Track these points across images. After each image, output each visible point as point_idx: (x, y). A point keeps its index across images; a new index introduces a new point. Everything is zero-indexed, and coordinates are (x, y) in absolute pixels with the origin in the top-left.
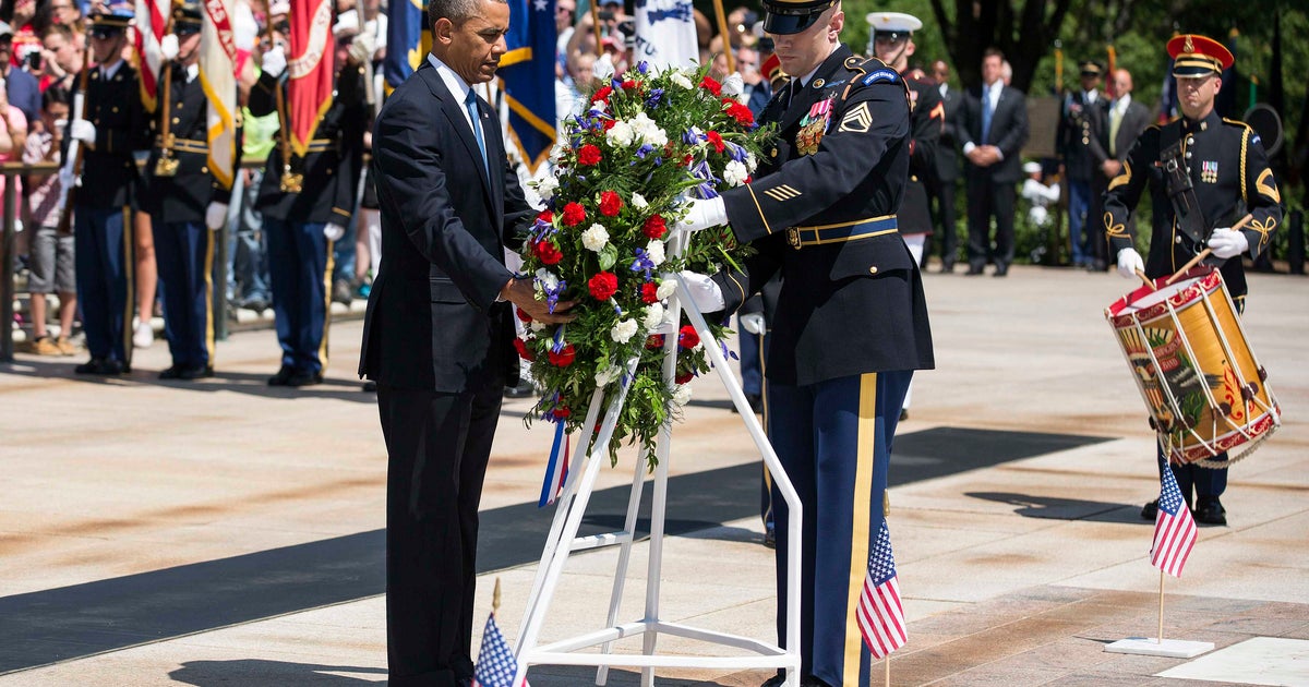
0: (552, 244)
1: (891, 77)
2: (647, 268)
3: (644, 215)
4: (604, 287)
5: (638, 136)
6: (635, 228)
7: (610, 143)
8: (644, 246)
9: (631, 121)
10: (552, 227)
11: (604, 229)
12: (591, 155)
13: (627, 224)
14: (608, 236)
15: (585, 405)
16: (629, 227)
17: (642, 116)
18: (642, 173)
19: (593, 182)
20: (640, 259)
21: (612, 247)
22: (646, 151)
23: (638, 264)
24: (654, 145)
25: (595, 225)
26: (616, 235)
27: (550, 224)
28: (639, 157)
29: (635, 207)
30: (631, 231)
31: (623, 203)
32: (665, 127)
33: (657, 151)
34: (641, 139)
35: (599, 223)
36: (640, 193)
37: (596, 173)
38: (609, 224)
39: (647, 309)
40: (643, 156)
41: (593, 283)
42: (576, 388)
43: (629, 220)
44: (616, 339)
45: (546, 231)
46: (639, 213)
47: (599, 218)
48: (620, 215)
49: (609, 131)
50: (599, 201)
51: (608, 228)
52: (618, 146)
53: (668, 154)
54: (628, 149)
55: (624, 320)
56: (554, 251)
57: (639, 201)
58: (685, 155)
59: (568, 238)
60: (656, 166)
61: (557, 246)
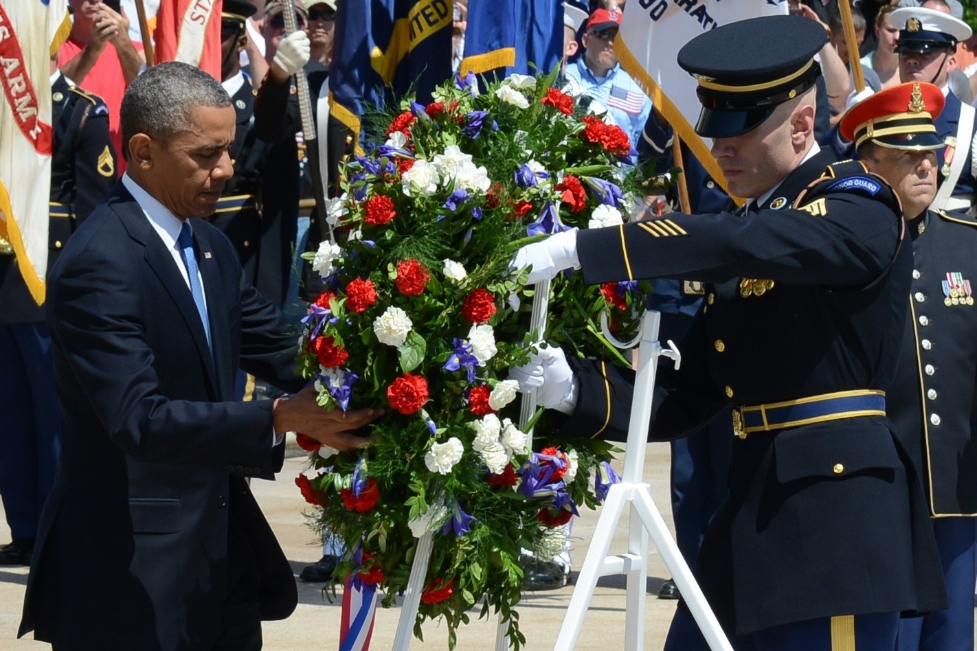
0: (331, 339)
1: (872, 188)
2: (469, 366)
3: (462, 290)
4: (410, 395)
5: (446, 180)
6: (449, 310)
7: (406, 192)
8: (464, 335)
9: (438, 159)
10: (331, 316)
11: (404, 313)
12: (380, 210)
13: (439, 304)
14: (410, 323)
15: (404, 563)
16: (441, 309)
17: (453, 151)
18: (455, 231)
19: (388, 247)
20: (457, 352)
21: (419, 338)
22: (457, 200)
23: (455, 360)
24: (469, 190)
25: (392, 309)
26: (422, 321)
27: (328, 312)
28: (448, 209)
29: (449, 280)
30: (444, 314)
31: (429, 277)
32: (488, 164)
33: (474, 198)
34: (452, 182)
35: (396, 305)
36: (457, 260)
37: (389, 235)
38: (413, 306)
39: (475, 424)
40: (453, 207)
41: (393, 391)
42: (382, 541)
43: (441, 299)
44: (432, 469)
45: (324, 320)
46: (455, 287)
47: (397, 299)
48: (427, 292)
49: (406, 175)
50: (393, 275)
51: (410, 312)
52: (417, 194)
53: (490, 202)
54: (433, 197)
55: (442, 440)
56: (335, 349)
57: (455, 271)
58: (518, 201)
59: (354, 329)
60: (475, 221)
61: (339, 342)
